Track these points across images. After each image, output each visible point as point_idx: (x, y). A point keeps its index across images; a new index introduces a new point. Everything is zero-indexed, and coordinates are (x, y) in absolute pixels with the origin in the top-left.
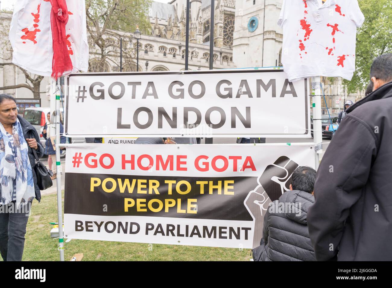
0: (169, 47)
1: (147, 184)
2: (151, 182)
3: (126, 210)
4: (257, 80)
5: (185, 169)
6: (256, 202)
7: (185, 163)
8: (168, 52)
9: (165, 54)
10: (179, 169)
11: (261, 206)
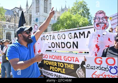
0: (11, 26)
1: (54, 63)
2: (55, 62)
3: (50, 70)
4: (79, 32)
5: (62, 60)
6: (79, 72)
7: (61, 58)
8: (11, 27)
9: (10, 28)
10: (60, 60)
11: (81, 74)
